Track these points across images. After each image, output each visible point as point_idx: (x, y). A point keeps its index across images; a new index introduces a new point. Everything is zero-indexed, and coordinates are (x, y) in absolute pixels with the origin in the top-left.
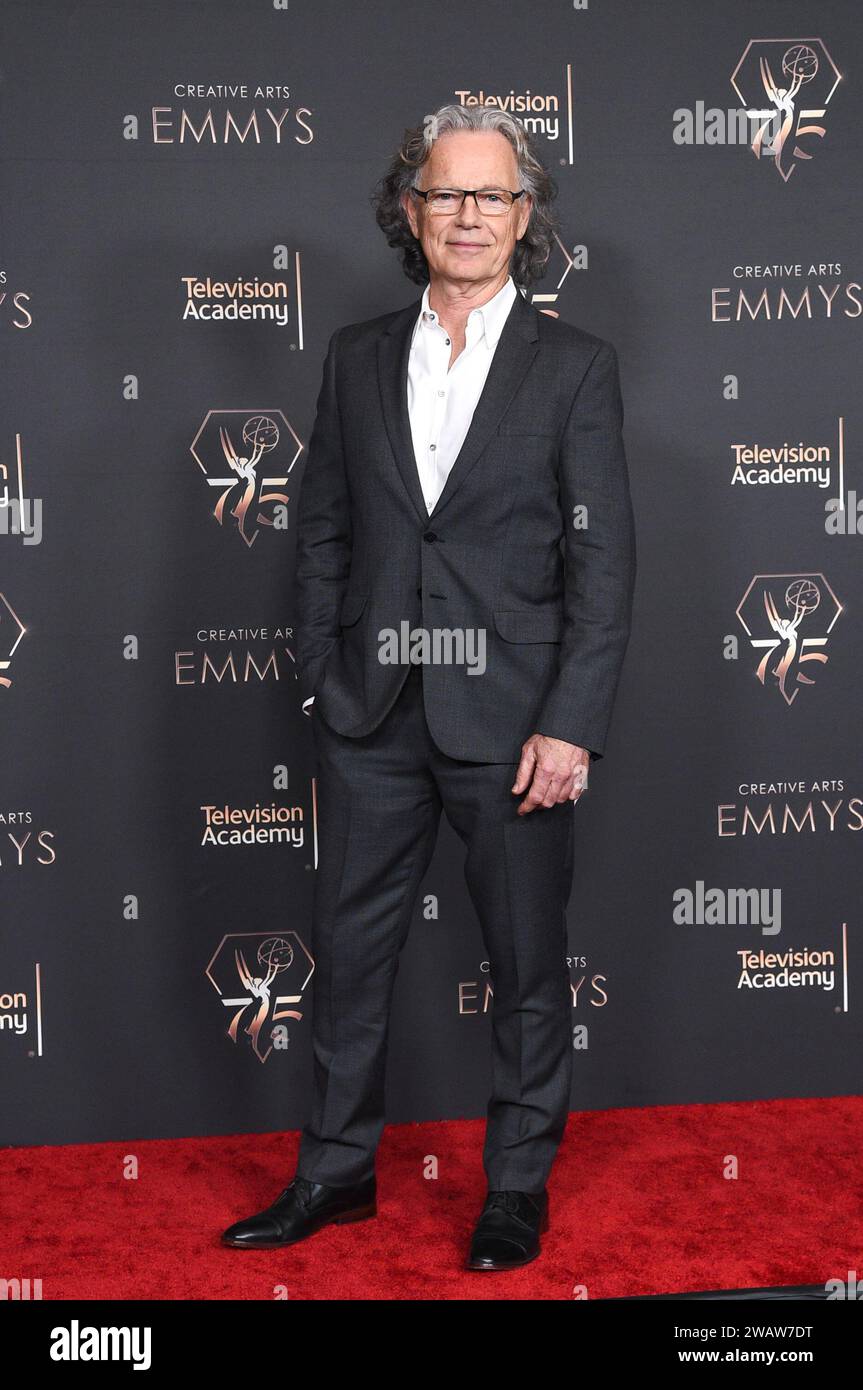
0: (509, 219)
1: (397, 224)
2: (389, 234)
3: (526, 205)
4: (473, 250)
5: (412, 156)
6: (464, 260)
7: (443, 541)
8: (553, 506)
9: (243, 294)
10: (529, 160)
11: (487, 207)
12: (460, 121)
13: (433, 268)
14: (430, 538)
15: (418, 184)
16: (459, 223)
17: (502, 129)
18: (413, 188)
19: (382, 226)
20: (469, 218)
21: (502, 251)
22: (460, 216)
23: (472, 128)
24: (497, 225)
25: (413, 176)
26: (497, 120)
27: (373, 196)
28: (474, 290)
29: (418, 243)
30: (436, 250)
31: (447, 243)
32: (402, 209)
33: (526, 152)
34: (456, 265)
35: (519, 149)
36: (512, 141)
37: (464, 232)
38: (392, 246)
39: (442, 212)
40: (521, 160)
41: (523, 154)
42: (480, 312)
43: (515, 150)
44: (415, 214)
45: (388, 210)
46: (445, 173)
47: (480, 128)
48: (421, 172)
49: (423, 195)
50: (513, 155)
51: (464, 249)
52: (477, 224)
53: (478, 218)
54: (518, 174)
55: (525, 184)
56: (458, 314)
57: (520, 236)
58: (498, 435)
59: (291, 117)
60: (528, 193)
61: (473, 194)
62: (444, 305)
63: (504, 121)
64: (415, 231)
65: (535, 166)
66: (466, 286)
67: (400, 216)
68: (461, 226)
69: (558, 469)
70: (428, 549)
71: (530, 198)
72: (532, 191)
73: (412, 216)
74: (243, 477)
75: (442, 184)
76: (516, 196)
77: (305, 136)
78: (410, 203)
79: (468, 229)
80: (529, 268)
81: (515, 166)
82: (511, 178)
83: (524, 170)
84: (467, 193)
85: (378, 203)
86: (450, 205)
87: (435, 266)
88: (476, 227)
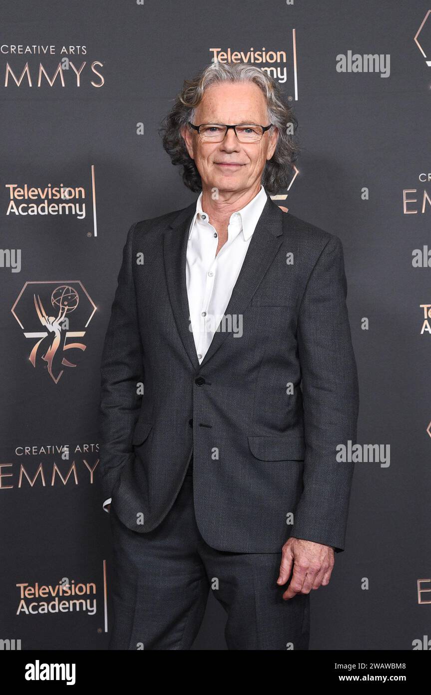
0: (261, 145)
1: (178, 148)
2: (172, 155)
3: (274, 134)
4: (234, 168)
5: (188, 100)
6: (226, 176)
7: (210, 384)
8: (292, 358)
9: (52, 196)
10: (276, 103)
11: (243, 136)
12: (224, 75)
13: (204, 182)
14: (200, 381)
15: (193, 120)
16: (223, 149)
17: (255, 80)
18: (189, 123)
19: (167, 150)
20: (230, 145)
21: (255, 168)
22: (224, 144)
23: (233, 80)
24: (253, 150)
25: (189, 114)
26: (252, 74)
27: (160, 128)
28: (234, 198)
29: (194, 162)
30: (206, 168)
31: (214, 163)
32: (182, 138)
33: (273, 97)
34: (221, 180)
35: (268, 95)
36: (263, 89)
37: (227, 155)
38: (174, 164)
39: (210, 141)
40: (269, 102)
41: (271, 98)
42: (239, 214)
43: (265, 96)
44: (191, 141)
45: (171, 138)
46: (213, 112)
47: (239, 80)
48: (195, 111)
49: (197, 128)
50: (263, 100)
51: (226, 167)
52: (237, 149)
53: (237, 145)
54: (267, 112)
55: (274, 120)
56: (222, 216)
57: (269, 157)
58: (252, 306)
59: (88, 68)
60: (275, 126)
61: (233, 127)
62: (213, 209)
63: (257, 74)
64: (191, 153)
65: (280, 107)
66: (228, 195)
67: (180, 142)
68: (224, 151)
69: (296, 331)
70: (198, 390)
71: (277, 130)
72: (278, 125)
73: (189, 142)
74: (51, 331)
75: (211, 120)
76: (265, 129)
77: (98, 81)
78: (188, 133)
79: (230, 153)
80: (276, 180)
81: (265, 107)
82: (262, 116)
83: (272, 110)
84: (229, 127)
85: (164, 132)
86: (217, 136)
87: (205, 179)
88: (236, 151)
